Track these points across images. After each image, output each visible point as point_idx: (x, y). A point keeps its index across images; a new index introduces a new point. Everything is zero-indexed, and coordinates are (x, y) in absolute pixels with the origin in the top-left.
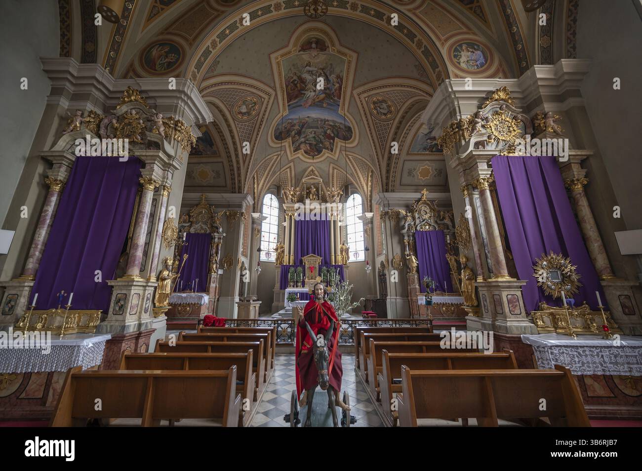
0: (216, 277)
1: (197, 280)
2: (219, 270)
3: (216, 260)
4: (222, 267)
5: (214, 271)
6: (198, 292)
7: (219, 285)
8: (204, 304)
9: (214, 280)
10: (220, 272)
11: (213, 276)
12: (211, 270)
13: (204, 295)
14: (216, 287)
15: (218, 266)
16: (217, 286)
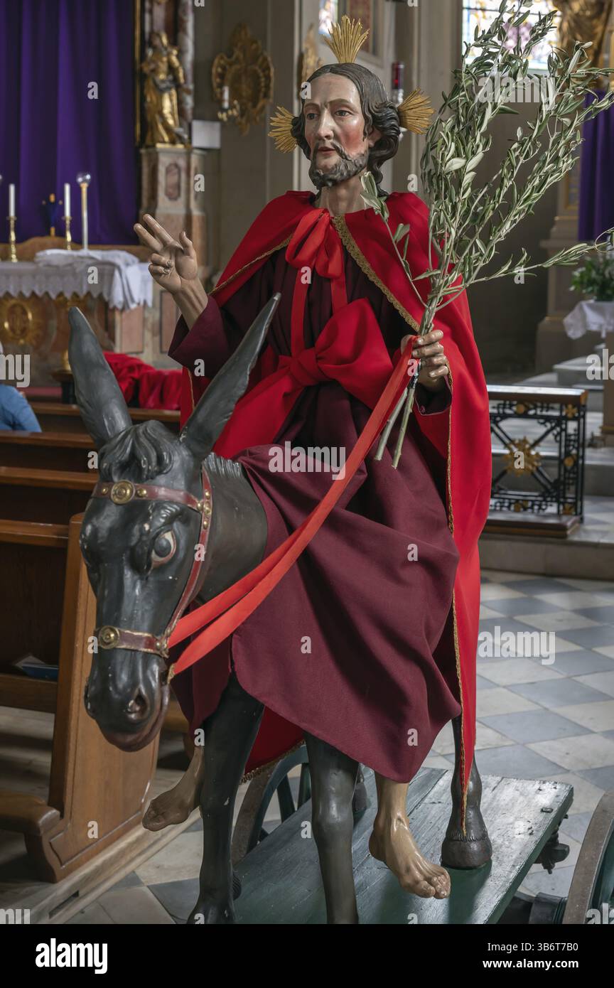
0: (182, 163)
1: (84, 181)
2: (197, 125)
3: (172, 70)
4: (207, 108)
5: (168, 129)
6: (95, 242)
7: (203, 208)
8: (125, 306)
9: (174, 179)
10: (205, 136)
11: (164, 161)
12: (153, 128)
13: (119, 256)
14: (189, 218)
15: (189, 101)
16: (196, 213)
